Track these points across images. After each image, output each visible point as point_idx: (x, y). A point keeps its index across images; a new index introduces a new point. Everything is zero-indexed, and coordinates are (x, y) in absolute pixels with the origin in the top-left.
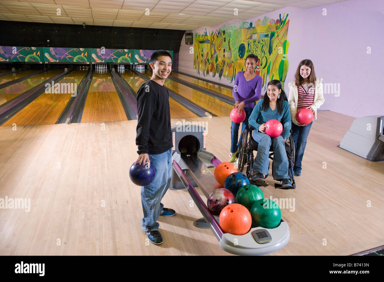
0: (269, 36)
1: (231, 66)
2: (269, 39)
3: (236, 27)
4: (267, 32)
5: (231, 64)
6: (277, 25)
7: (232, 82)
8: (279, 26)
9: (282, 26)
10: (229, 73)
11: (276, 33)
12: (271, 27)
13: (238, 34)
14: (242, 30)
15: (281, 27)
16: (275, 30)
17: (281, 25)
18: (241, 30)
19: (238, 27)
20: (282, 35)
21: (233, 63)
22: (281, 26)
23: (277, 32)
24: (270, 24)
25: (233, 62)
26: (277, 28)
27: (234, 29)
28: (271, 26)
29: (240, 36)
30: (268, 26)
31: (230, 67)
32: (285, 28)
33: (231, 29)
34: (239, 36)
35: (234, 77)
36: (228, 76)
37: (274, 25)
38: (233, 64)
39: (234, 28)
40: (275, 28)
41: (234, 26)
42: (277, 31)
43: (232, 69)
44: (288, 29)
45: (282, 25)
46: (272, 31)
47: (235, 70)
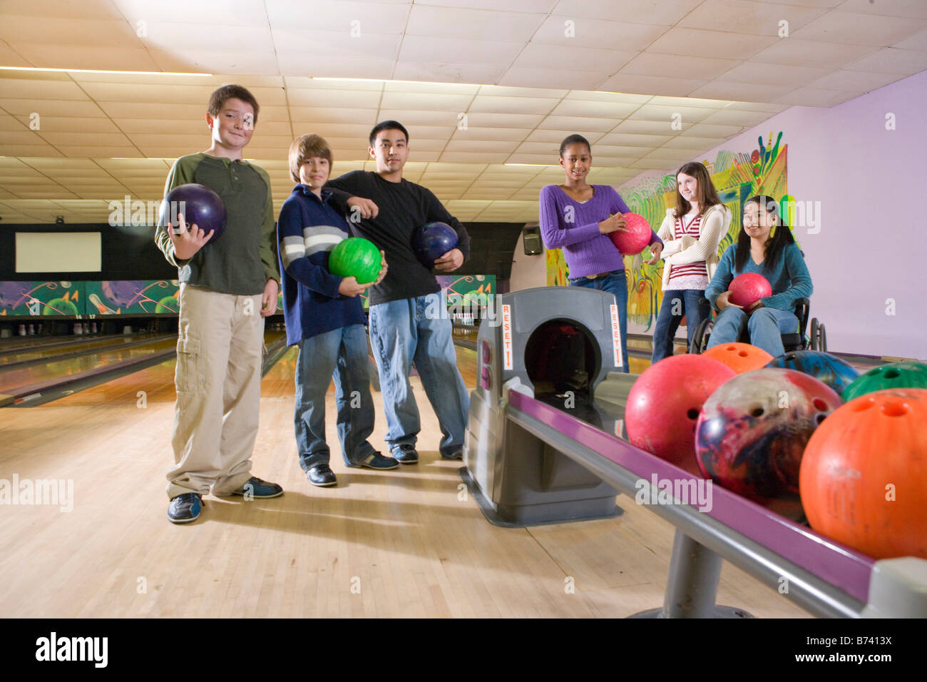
0: (738, 194)
1: (643, 289)
2: (738, 202)
3: (647, 192)
4: (732, 187)
5: (642, 282)
6: (754, 165)
7: (649, 328)
8: (760, 164)
9: (770, 164)
10: (640, 308)
11: (756, 182)
12: (738, 172)
13: (655, 208)
14: (665, 196)
15: (766, 167)
16: (752, 178)
17: (766, 162)
18: (660, 197)
19: (654, 190)
20: (773, 184)
21: (647, 280)
22: (768, 164)
23: (759, 181)
24: (735, 166)
25: (647, 278)
26: (756, 171)
27: (643, 197)
28: (739, 170)
29: (659, 212)
30: (730, 173)
31: (641, 291)
32: (778, 166)
33: (634, 200)
34: (657, 213)
35: (654, 316)
36: (638, 315)
37: (747, 167)
38: (649, 281)
39: (644, 195)
40: (750, 174)
41: (642, 192)
42: (757, 178)
43: (646, 294)
44: (786, 167)
45: (769, 162)
46: (745, 182)
47: (656, 297)
